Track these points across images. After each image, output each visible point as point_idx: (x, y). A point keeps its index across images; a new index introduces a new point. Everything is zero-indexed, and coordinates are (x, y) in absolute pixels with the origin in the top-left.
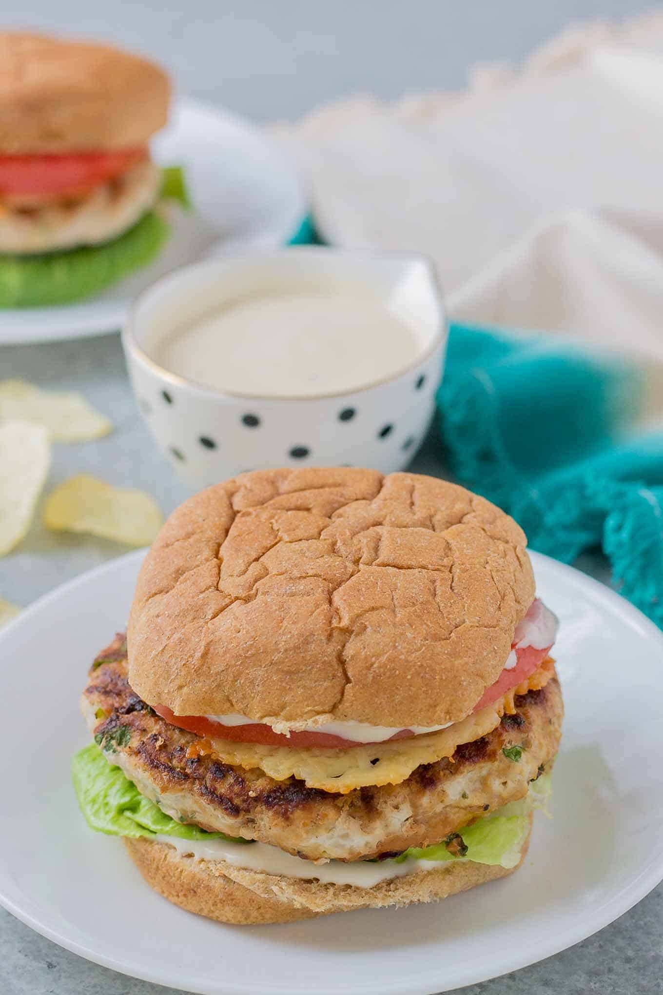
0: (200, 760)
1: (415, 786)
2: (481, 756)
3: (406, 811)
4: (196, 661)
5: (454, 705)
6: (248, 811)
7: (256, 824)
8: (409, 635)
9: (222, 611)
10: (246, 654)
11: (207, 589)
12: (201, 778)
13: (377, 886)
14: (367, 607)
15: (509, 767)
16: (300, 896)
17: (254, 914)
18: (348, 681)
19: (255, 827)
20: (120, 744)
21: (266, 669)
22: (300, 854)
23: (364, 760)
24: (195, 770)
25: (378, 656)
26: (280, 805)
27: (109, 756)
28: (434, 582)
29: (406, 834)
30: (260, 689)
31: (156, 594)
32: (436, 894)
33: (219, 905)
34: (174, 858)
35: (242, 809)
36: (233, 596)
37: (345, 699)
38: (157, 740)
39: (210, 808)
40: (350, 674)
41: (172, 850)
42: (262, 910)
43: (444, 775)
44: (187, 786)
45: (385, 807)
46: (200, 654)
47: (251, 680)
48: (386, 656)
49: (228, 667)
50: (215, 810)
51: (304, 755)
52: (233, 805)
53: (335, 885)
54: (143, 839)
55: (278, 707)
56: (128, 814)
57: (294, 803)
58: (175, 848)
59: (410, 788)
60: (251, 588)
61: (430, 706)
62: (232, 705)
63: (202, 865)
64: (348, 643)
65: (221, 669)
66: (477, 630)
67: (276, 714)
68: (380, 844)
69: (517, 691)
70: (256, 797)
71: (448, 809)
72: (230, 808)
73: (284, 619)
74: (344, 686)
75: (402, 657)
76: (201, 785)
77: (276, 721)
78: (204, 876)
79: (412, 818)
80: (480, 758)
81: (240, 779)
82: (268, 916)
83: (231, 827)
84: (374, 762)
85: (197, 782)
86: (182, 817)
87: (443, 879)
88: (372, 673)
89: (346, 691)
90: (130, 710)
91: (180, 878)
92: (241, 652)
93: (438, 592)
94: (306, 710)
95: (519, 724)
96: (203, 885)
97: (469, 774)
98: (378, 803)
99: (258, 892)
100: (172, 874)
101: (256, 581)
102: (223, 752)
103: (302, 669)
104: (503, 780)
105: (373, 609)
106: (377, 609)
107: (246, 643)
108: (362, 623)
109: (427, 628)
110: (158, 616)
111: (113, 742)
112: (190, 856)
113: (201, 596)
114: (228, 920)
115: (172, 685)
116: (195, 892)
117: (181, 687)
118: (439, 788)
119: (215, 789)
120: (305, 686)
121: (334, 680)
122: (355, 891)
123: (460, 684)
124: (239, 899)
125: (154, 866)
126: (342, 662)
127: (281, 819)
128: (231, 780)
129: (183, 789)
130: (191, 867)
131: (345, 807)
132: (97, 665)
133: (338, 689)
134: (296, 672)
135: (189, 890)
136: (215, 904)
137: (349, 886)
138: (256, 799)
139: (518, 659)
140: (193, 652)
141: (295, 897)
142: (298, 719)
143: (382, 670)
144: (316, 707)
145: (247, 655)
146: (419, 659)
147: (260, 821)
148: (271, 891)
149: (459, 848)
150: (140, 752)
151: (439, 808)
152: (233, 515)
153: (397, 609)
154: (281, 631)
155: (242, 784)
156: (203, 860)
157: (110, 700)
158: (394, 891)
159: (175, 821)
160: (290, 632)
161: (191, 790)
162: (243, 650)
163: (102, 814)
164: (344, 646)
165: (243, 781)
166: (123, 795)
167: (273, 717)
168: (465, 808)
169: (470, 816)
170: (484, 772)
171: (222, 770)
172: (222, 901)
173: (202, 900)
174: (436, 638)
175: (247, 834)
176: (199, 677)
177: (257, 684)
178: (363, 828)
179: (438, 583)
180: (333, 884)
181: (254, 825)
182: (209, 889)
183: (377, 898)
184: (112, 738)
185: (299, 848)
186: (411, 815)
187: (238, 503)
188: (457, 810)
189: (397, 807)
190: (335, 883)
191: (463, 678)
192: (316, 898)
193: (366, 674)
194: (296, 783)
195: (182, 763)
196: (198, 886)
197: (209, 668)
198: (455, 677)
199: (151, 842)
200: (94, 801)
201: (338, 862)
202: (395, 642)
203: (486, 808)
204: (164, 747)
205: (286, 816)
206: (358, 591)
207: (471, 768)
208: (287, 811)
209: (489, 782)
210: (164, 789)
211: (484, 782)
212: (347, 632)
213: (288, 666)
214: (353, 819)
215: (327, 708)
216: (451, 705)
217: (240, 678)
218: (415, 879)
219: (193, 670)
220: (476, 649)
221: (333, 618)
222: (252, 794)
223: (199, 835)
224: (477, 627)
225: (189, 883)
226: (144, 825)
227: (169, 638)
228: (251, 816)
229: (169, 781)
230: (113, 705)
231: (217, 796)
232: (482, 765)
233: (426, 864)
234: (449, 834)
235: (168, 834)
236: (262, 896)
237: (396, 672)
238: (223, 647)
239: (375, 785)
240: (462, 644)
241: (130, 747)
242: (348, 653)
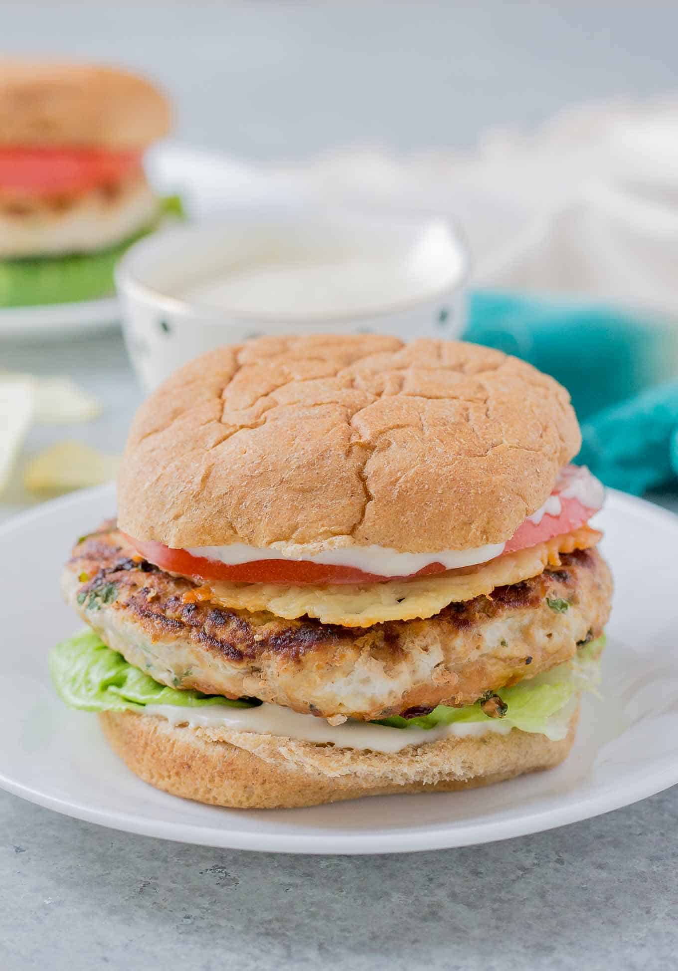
0: (197, 607)
1: (446, 626)
2: (522, 601)
3: (436, 655)
4: (195, 487)
5: (492, 523)
6: (253, 657)
7: (263, 672)
8: (440, 450)
9: (225, 439)
10: (252, 473)
11: (209, 421)
12: (199, 626)
13: (402, 752)
14: (391, 425)
15: (554, 618)
16: (312, 758)
17: (258, 790)
18: (369, 498)
19: (260, 676)
20: (105, 601)
21: (275, 488)
22: (313, 710)
23: (387, 595)
24: (192, 617)
25: (404, 470)
26: (291, 647)
27: (93, 614)
28: (467, 409)
29: (436, 683)
30: (267, 510)
31: (150, 434)
32: (470, 768)
33: (217, 779)
34: (166, 729)
35: (246, 655)
36: (238, 425)
37: (366, 517)
38: (148, 592)
39: (208, 656)
40: (372, 491)
41: (163, 722)
42: (267, 786)
43: (480, 618)
44: (182, 633)
45: (412, 645)
46: (200, 478)
47: (258, 501)
48: (413, 471)
49: (232, 488)
50: (214, 657)
51: (318, 593)
52: (235, 650)
53: (352, 749)
54: (130, 713)
55: (289, 529)
56: (112, 689)
57: (306, 644)
58: (166, 719)
59: (441, 627)
60: (258, 417)
61: (465, 524)
62: (236, 532)
63: (198, 733)
64: (369, 460)
65: (224, 492)
66: (516, 451)
67: (287, 539)
68: (406, 694)
69: (561, 549)
70: (263, 641)
71: (484, 658)
72: (232, 653)
73: (296, 437)
74: (365, 505)
75: (432, 470)
76: (198, 631)
77: (287, 545)
78: (201, 745)
79: (443, 665)
80: (521, 603)
81: (244, 623)
82: (274, 794)
83: (232, 679)
84: (400, 601)
85: (194, 629)
86: (176, 680)
87: (478, 749)
88: (397, 489)
89: (367, 510)
90: (119, 569)
91: (172, 751)
92: (249, 473)
93: (472, 417)
94: (321, 531)
95: (565, 579)
96: (198, 756)
97: (509, 620)
98: (404, 644)
99: (263, 756)
100: (162, 748)
101: (263, 412)
102: (222, 596)
103: (317, 487)
104: (548, 632)
105: (398, 427)
106: (402, 427)
107: (253, 462)
108: (386, 440)
109: (459, 444)
110: (152, 450)
111: (99, 599)
112: (183, 725)
113: (202, 428)
114: (227, 801)
115: (167, 516)
116: (189, 767)
117: (177, 517)
118: (475, 631)
119: (215, 635)
120: (320, 505)
121: (353, 498)
122: (376, 756)
123: (498, 500)
124: (241, 769)
125: (142, 742)
126: (363, 480)
127: (291, 663)
128: (233, 625)
129: (178, 637)
130: (184, 737)
131: (365, 647)
132: (82, 540)
133: (357, 508)
134: (310, 490)
135: (182, 765)
136: (212, 780)
137: (368, 751)
138: (263, 643)
139: (563, 507)
140: (192, 477)
141: (307, 759)
142: (311, 541)
143: (408, 485)
144: (333, 528)
145: (253, 475)
146: (452, 473)
147: (267, 669)
148: (278, 755)
149: (498, 705)
150: (128, 605)
151: (474, 655)
152: (238, 368)
153: (425, 428)
154: (293, 448)
155: (246, 628)
156: (198, 728)
157: (95, 564)
158: (421, 756)
159: (170, 688)
160: (303, 449)
161: (187, 638)
162: (249, 470)
163: (83, 691)
164: (365, 464)
165: (247, 625)
166: (109, 669)
167: (284, 542)
168: (504, 660)
169: (509, 672)
170: (526, 621)
171: (224, 615)
172: (221, 774)
173: (197, 776)
174: (469, 453)
175: (251, 687)
176: (199, 504)
177: (265, 505)
178: (387, 670)
179: (471, 411)
180: (350, 749)
181: (259, 674)
182: (205, 760)
183: (401, 763)
184: (97, 595)
185: (312, 701)
186: (442, 660)
187: (242, 358)
188: (494, 661)
189: (426, 649)
190: (353, 748)
191: (501, 494)
192: (331, 761)
193: (391, 490)
194: (309, 622)
195: (177, 613)
196: (192, 758)
197: (210, 493)
198: (493, 492)
199: (139, 715)
200: (74, 680)
201: (356, 721)
202: (424, 456)
203: (528, 661)
204: (156, 599)
205: (297, 660)
206: (381, 412)
207: (513, 612)
208: (297, 653)
209: (531, 631)
210: (156, 638)
211: (525, 633)
212: (368, 448)
213: (301, 484)
214: (374, 660)
215: (344, 528)
216: (488, 523)
217: (246, 500)
218: (446, 744)
219: (192, 496)
220: (516, 468)
221: (353, 435)
222: (258, 638)
223: (195, 701)
224: (517, 448)
225: (182, 756)
226: (130, 699)
227: (164, 468)
228: (256, 665)
229: (162, 629)
230: (98, 568)
231: (217, 642)
232: (524, 611)
233: (461, 729)
234: (486, 691)
235: (159, 702)
236: (268, 761)
237: (424, 486)
238: (227, 469)
239: (401, 620)
240: (500, 461)
241: (117, 602)
242: (369, 470)
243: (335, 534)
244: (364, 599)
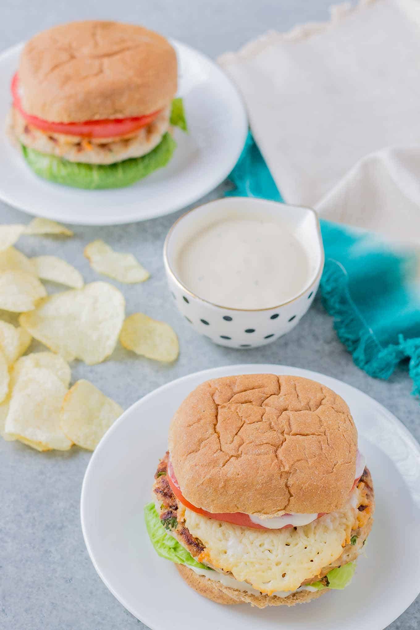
8: (316, 472)
9: (226, 462)
11: (217, 450)
14: (295, 460)
18: (291, 496)
20: (173, 527)
21: (253, 492)
27: (168, 532)
28: (320, 442)
31: (191, 453)
36: (230, 455)
37: (290, 503)
40: (292, 492)
46: (222, 486)
47: (247, 498)
48: (308, 483)
55: (261, 509)
60: (238, 450)
64: (289, 478)
65: (233, 493)
73: (259, 468)
74: (290, 498)
75: (315, 483)
88: (302, 492)
89: (290, 500)
92: (241, 485)
93: (323, 448)
94: (273, 510)
101: (239, 446)
103: (270, 492)
105: (298, 461)
106: (300, 460)
107: (243, 480)
108: (294, 468)
109: (323, 468)
110: (196, 465)
111: (170, 526)
112: (204, 576)
113: (215, 455)
120: (272, 499)
121: (285, 496)
126: (287, 486)
133: (287, 499)
134: (268, 493)
143: (306, 490)
144: (278, 508)
145: (244, 486)
146: (322, 484)
150: (182, 534)
152: (217, 408)
153: (308, 460)
154: (259, 475)
160: (263, 475)
164: (288, 480)
174: (328, 472)
179: (322, 443)
184: (169, 523)
187: (217, 399)
193: (300, 492)
202: (311, 476)
212: (288, 473)
213: (264, 491)
215: (282, 508)
221: (281, 467)
227: (204, 477)
230: (169, 504)
237: (313, 490)
238: (232, 483)
240: (339, 474)
241: (178, 530)
242: (290, 483)
243: (279, 510)
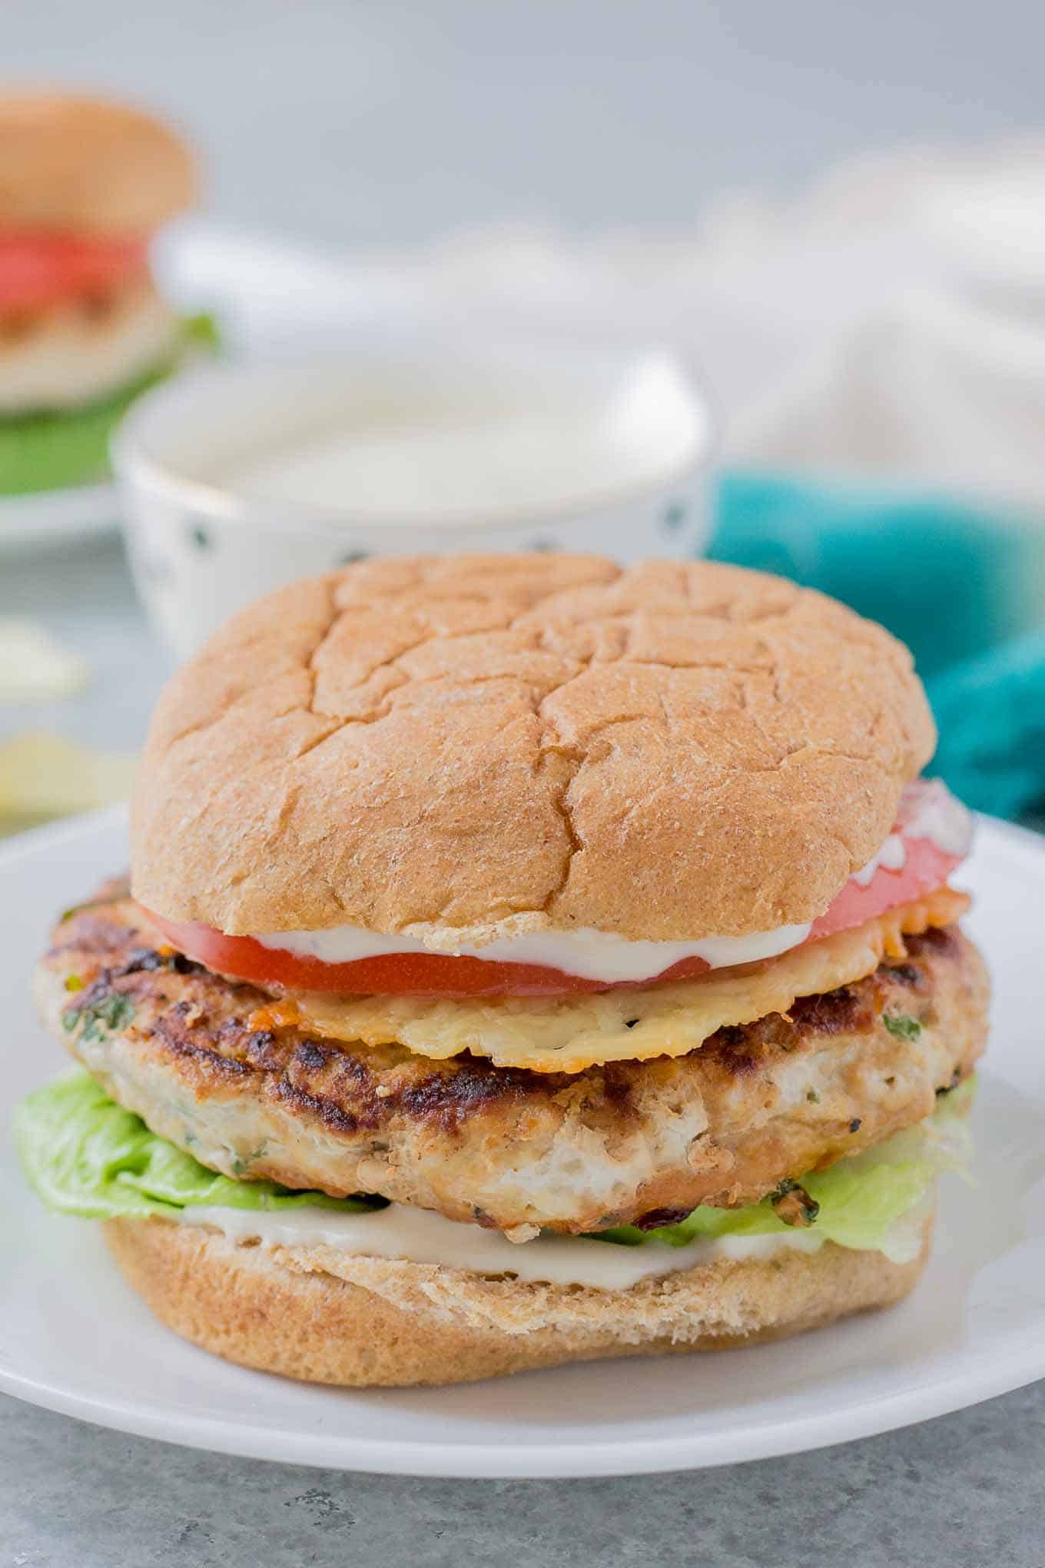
0: (275, 1038)
1: (711, 1067)
2: (843, 1021)
3: (696, 1119)
4: (270, 827)
5: (793, 888)
6: (373, 1125)
7: (391, 1152)
8: (699, 760)
9: (319, 742)
10: (370, 802)
11: (291, 709)
12: (278, 1071)
13: (636, 1288)
14: (611, 716)
15: (897, 1050)
16: (480, 1302)
17: (384, 1356)
18: (576, 845)
19: (388, 1158)
20: (113, 1025)
21: (411, 828)
22: (481, 1217)
23: (608, 1015)
24: (265, 1056)
25: (638, 796)
26: (441, 1108)
27: (92, 1050)
28: (740, 686)
29: (695, 1168)
30: (398, 868)
31: (187, 732)
32: (753, 1313)
33: (312, 1338)
34: (221, 1250)
35: (363, 1122)
36: (342, 716)
37: (572, 877)
38: (187, 1010)
39: (296, 1124)
40: (580, 833)
41: (216, 1237)
42: (400, 1348)
43: (771, 1051)
44: (249, 1083)
45: (654, 1104)
46: (279, 811)
47: (380, 853)
48: (652, 797)
49: (335, 829)
50: (306, 1126)
51: (487, 1013)
52: (343, 1113)
53: (549, 1284)
54: (158, 1221)
55: (436, 901)
56: (126, 1177)
57: (468, 1102)
58: (221, 1233)
59: (703, 1070)
60: (376, 702)
61: (745, 889)
62: (342, 907)
63: (279, 1256)
64: (575, 779)
65: (320, 836)
66: (830, 759)
67: (433, 918)
68: (643, 1188)
69: (905, 925)
70: (391, 1096)
71: (778, 1123)
72: (339, 1118)
73: (445, 739)
74: (569, 857)
75: (686, 796)
76: (278, 1081)
77: (432, 929)
78: (283, 1278)
79: (708, 1136)
80: (841, 1024)
81: (357, 1067)
82: (411, 1362)
83: (337, 1164)
84: (631, 1024)
85: (270, 1077)
86: (238, 1163)
87: (768, 1279)
88: (625, 829)
89: (572, 866)
90: (135, 968)
91: (233, 1288)
92: (363, 803)
93: (750, 699)
94: (492, 904)
95: (913, 979)
96: (279, 1297)
97: (821, 1055)
98: (640, 1100)
99: (392, 1298)
100: (216, 1284)
101: (386, 691)
102: (320, 1019)
103: (483, 826)
104: (886, 1075)
105: (624, 719)
106: (632, 719)
107: (371, 783)
108: (603, 742)
109: (732, 749)
110: (192, 762)
111: (101, 1023)
112: (252, 1243)
113: (279, 721)
114: (330, 1375)
115: (219, 877)
116: (263, 1316)
117: (237, 881)
118: (761, 1076)
119: (307, 1087)
120: (491, 858)
121: (547, 845)
122: (591, 1296)
123: (803, 846)
124: (354, 1322)
125: (181, 1270)
126: (564, 812)
127: (442, 1135)
128: (339, 1068)
129: (242, 1091)
130: (256, 1265)
131: (572, 1107)
132: (68, 916)
133: (556, 863)
134: (473, 832)
135: (250, 1313)
136: (303, 1339)
137: (576, 1288)
138: (393, 1101)
139: (908, 854)
140: (263, 810)
141: (470, 1303)
142: (476, 921)
143: (645, 821)
144: (513, 898)
145: (372, 805)
146: (721, 800)
147: (399, 1146)
148: (420, 1296)
149: (802, 1205)
150: (153, 1034)
151: (761, 1119)
152: (336, 614)
153: (670, 720)
154: (441, 758)
155: (362, 1074)
156: (278, 1248)
157: (93, 959)
158: (669, 1295)
159: (227, 1177)
160: (459, 759)
161: (258, 1092)
162: (364, 796)
163: (75, 1182)
164: (567, 784)
165: (363, 1069)
166: (118, 1144)
167: (427, 923)
168: (813, 1126)
169: (820, 1147)
170: (849, 1057)
171: (322, 1050)
172: (319, 1328)
173: (277, 1331)
174: (751, 766)
175: (370, 1178)
176: (276, 857)
177: (393, 858)
178: (611, 1148)
179: (749, 690)
180: (546, 1284)
181: (386, 1155)
182: (291, 1303)
183: (635, 1308)
184: (97, 1016)
185: (477, 1201)
186: (706, 1128)
187: (345, 596)
188: (795, 1127)
189: (677, 1110)
190: (550, 1281)
191: (808, 837)
192: (513, 1306)
193: (614, 831)
194: (471, 1064)
195: (239, 1047)
196: (268, 1301)
197: (296, 837)
198: (793, 833)
199: (174, 1225)
200: (58, 1163)
201: (555, 1235)
202: (671, 770)
203: (854, 1125)
204: (202, 1022)
205: (453, 1130)
206: (594, 693)
207: (826, 1041)
208: (453, 1119)
209: (859, 1074)
210: (203, 1092)
211: (849, 1079)
212: (573, 757)
213: (456, 821)
214: (587, 1129)
215: (533, 899)
216: (786, 888)
217: (359, 850)
218: (711, 1273)
219: (264, 843)
220: (832, 789)
221: (544, 735)
222: (382, 1091)
223: (272, 1201)
224: (830, 754)
225: (250, 1298)
226: (160, 1196)
227: (214, 793)
228: (380, 1139)
229: (214, 1076)
230: (97, 967)
231: (311, 1099)
232: (847, 1039)
233: (738, 1245)
234: (781, 1180)
235: (209, 1202)
236: (403, 1305)
237: (673, 824)
238: (325, 795)
239: (636, 1059)
240: (804, 778)
241: (133, 1028)
242: (576, 794)
243: (516, 909)
244: (567, 1021)
